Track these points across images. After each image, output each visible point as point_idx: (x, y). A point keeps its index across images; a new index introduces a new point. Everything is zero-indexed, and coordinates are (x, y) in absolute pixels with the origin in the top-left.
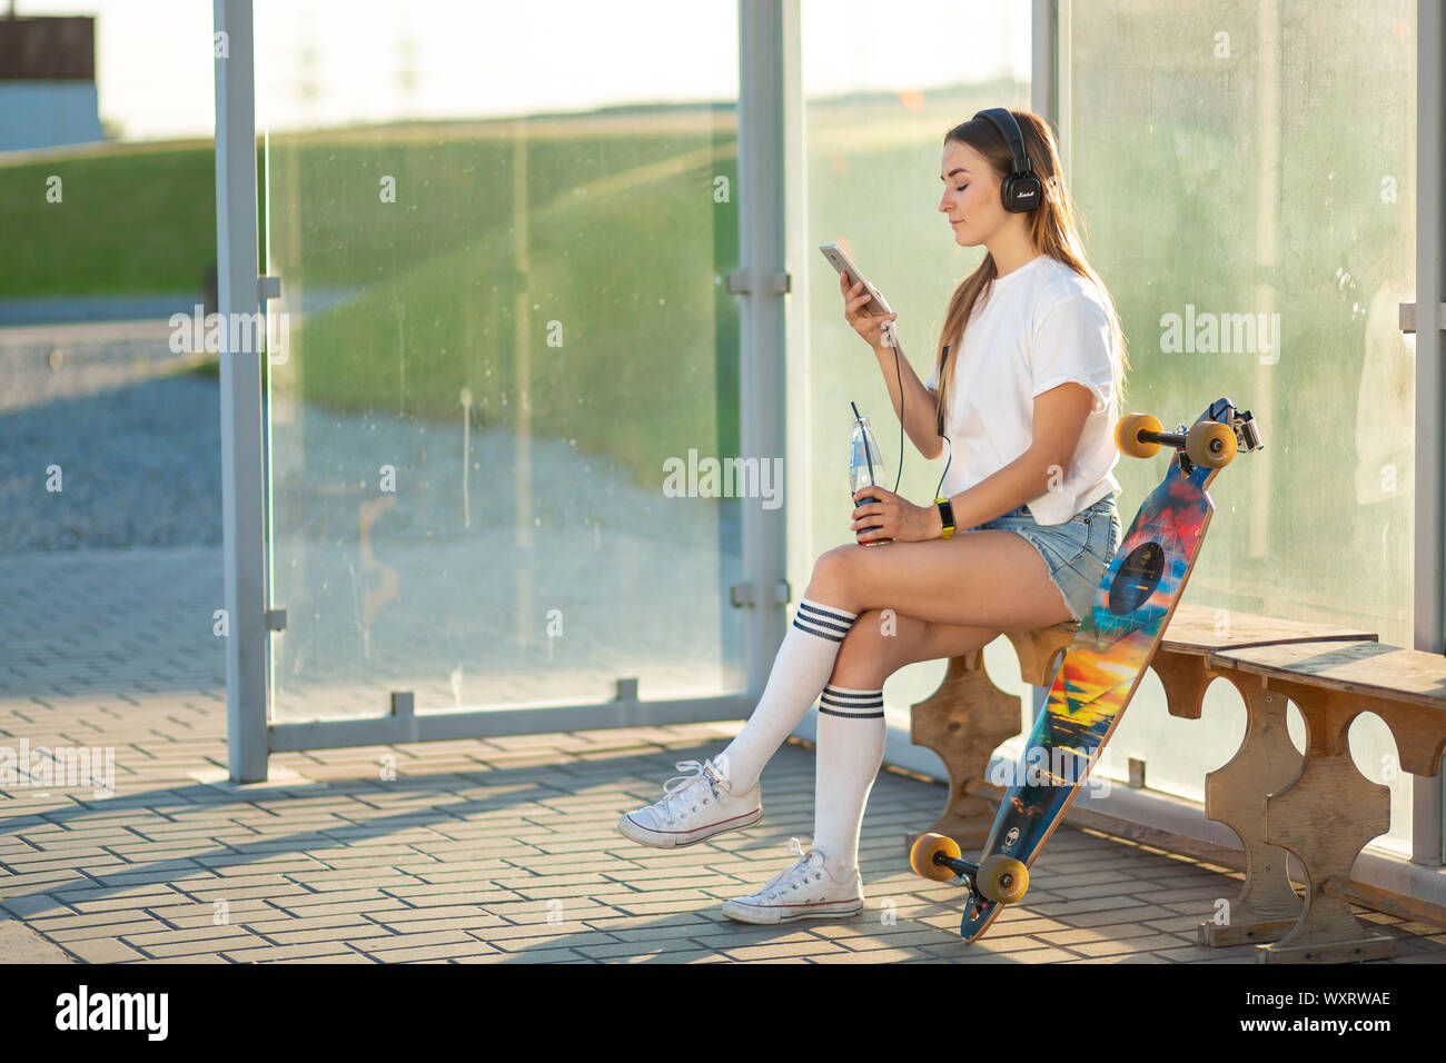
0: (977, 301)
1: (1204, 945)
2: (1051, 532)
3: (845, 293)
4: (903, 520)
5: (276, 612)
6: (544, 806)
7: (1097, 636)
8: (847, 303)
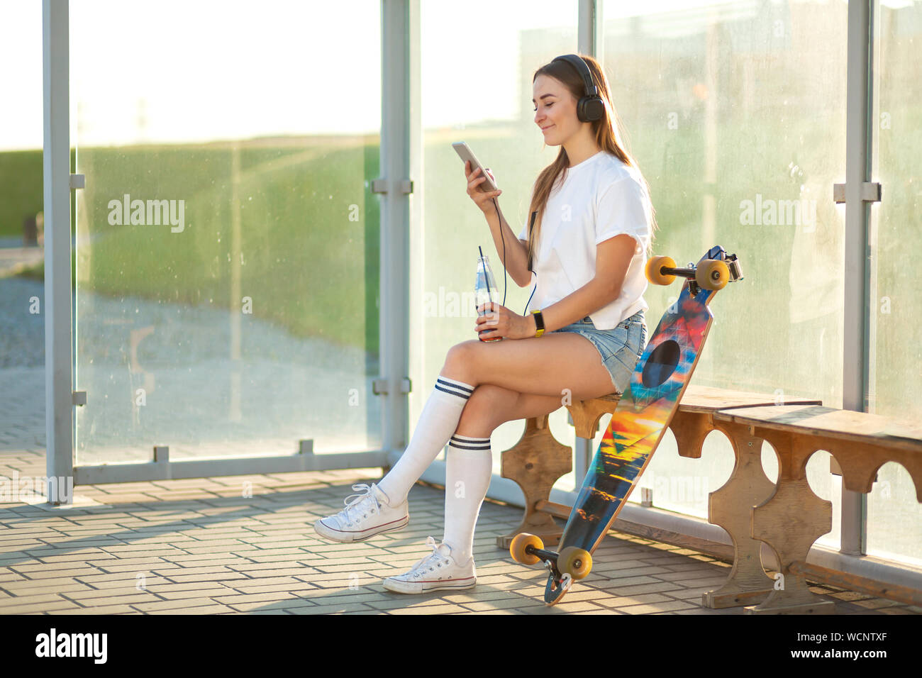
0: (556, 181)
1: (706, 607)
2: (604, 334)
3: (467, 175)
4: (511, 325)
5: (79, 393)
6: (255, 520)
7: (634, 402)
8: (469, 182)
